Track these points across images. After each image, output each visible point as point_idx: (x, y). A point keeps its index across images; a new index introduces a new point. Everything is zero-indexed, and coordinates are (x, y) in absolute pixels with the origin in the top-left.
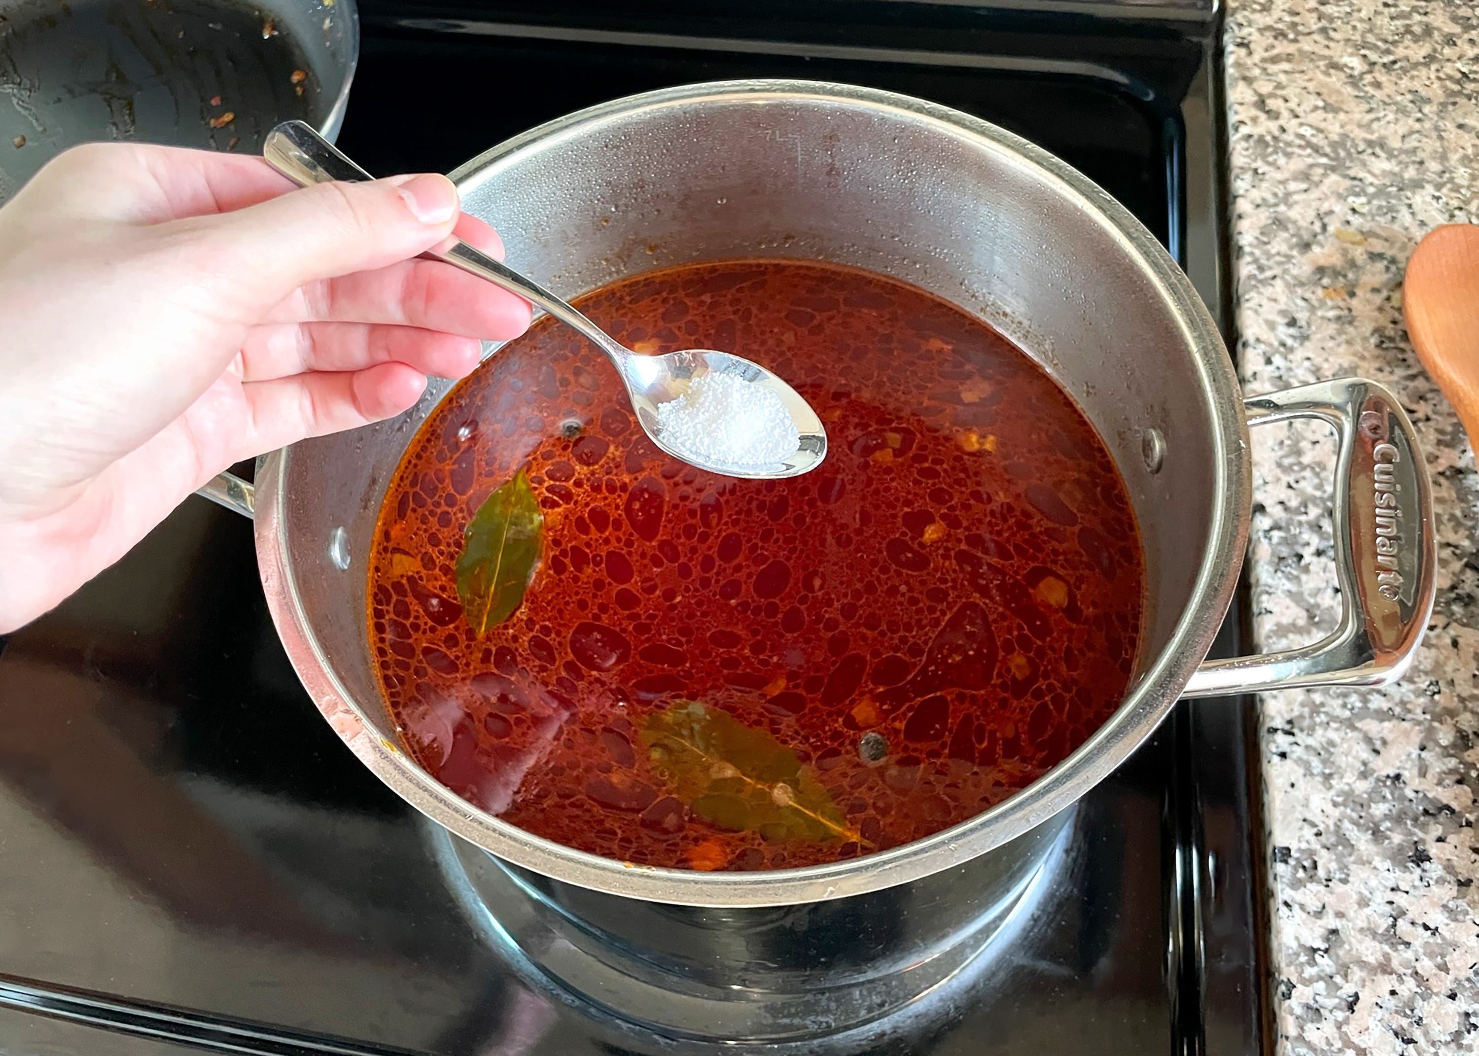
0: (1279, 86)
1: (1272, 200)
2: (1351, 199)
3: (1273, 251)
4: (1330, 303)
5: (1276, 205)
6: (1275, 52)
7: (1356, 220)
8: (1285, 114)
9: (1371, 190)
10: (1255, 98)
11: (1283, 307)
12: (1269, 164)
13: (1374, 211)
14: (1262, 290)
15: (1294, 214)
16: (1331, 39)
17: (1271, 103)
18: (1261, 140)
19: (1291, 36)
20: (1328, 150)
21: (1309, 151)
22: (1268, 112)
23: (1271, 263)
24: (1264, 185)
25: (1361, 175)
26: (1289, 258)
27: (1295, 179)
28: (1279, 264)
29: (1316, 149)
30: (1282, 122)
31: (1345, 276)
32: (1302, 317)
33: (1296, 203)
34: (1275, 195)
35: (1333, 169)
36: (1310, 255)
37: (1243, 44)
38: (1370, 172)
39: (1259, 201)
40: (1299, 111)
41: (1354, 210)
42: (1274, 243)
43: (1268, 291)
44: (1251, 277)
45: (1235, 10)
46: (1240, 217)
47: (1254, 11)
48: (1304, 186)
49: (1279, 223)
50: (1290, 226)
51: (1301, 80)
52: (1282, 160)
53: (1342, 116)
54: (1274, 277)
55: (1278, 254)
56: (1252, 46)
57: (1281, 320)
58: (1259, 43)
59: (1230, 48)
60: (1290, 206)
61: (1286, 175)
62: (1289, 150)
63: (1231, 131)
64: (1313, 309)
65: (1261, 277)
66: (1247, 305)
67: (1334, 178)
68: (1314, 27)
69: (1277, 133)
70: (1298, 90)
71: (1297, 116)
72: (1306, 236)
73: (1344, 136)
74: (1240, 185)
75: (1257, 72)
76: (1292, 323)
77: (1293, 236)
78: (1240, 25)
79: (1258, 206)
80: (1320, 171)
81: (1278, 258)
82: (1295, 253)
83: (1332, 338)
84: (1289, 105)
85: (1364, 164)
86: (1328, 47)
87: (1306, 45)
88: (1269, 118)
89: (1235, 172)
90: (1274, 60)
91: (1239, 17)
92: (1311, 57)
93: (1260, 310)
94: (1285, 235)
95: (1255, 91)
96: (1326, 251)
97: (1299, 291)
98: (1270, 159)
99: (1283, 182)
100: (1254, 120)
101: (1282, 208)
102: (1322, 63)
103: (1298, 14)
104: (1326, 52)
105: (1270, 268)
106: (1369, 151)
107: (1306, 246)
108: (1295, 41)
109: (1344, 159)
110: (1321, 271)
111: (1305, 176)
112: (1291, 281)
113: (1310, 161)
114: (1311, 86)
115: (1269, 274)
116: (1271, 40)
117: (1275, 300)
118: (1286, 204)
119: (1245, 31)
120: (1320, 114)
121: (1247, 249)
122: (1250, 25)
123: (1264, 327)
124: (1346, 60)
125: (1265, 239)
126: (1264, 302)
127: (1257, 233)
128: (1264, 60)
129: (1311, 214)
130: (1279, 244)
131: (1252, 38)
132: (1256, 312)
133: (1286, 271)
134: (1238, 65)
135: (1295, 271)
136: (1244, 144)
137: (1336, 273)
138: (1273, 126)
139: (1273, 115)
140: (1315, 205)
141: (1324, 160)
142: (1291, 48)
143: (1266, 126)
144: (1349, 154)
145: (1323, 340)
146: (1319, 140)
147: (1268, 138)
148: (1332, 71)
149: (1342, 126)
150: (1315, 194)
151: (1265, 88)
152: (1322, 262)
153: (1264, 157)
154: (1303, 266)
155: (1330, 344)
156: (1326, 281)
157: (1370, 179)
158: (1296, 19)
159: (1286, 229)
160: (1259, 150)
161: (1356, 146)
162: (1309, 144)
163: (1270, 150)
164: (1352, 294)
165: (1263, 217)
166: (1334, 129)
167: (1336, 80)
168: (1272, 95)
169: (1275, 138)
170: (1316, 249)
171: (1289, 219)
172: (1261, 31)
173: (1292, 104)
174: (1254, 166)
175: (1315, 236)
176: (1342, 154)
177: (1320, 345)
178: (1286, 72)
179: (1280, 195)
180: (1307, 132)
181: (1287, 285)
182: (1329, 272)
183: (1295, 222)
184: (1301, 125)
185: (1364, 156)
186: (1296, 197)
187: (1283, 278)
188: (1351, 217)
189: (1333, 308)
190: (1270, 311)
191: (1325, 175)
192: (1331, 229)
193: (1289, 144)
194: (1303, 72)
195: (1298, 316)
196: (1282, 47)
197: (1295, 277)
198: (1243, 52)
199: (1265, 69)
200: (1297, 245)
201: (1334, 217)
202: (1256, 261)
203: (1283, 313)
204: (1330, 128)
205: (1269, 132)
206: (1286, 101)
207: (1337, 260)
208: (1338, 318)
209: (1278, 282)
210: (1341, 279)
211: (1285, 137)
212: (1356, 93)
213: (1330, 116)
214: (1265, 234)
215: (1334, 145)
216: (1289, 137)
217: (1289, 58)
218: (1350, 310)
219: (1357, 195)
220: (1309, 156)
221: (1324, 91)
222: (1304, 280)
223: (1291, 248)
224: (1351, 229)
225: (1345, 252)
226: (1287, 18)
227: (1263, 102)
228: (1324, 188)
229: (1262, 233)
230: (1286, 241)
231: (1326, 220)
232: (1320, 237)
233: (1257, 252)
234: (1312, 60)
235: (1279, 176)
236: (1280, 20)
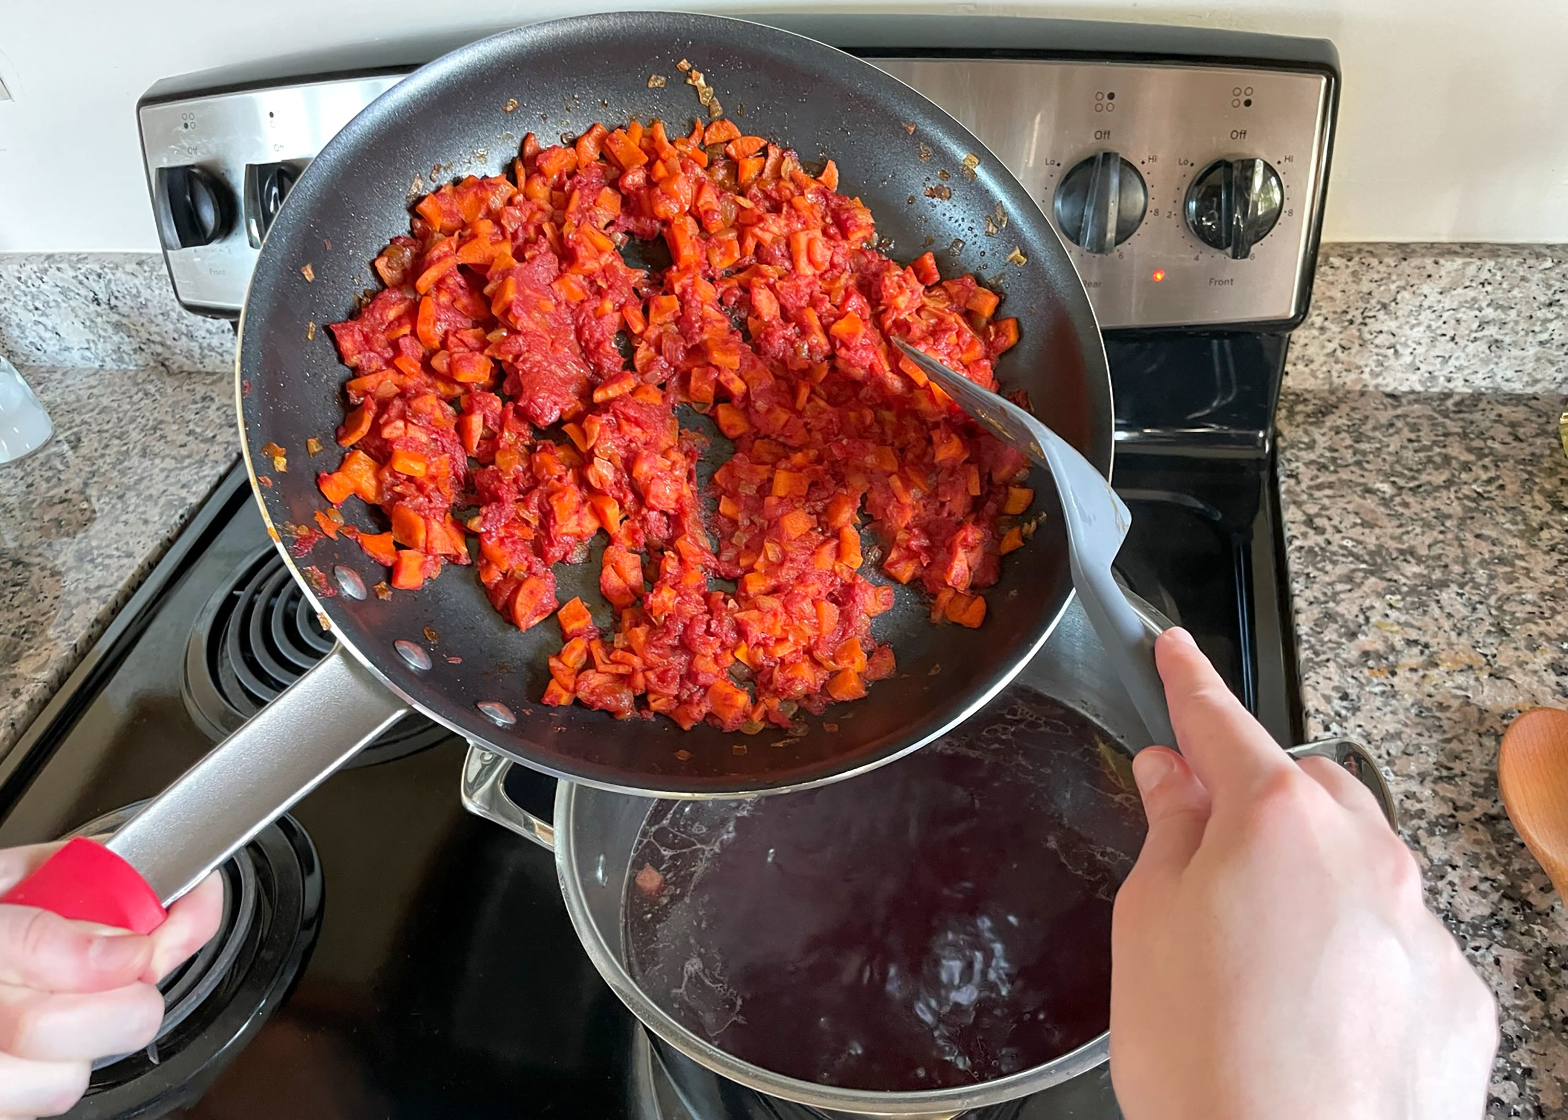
0: (1324, 508)
1: (1322, 598)
2: (1388, 597)
3: (1326, 639)
4: (1375, 680)
5: (1327, 602)
6: (1320, 480)
7: (1393, 614)
8: (1330, 530)
9: (1405, 589)
10: (1304, 518)
11: (1337, 684)
12: (1319, 570)
13: (1408, 606)
14: (1318, 670)
15: (1341, 609)
16: (1366, 470)
17: (1319, 522)
18: (1311, 550)
19: (1332, 468)
20: (1367, 558)
21: (1351, 559)
22: (1315, 529)
23: (1325, 648)
24: (1315, 586)
25: (1396, 577)
26: (1339, 644)
27: (1340, 582)
28: (1331, 649)
29: (1357, 558)
30: (1327, 536)
31: (1387, 659)
32: (1353, 692)
33: (1343, 600)
34: (1325, 594)
35: (1372, 573)
36: (1356, 642)
37: (1293, 475)
38: (1403, 575)
39: (1312, 599)
40: (1341, 527)
41: (1391, 606)
42: (1326, 632)
43: (1323, 671)
44: (1309, 660)
45: (1285, 449)
46: (1297, 612)
47: (1300, 449)
48: (1348, 587)
49: (1330, 616)
50: (1339, 619)
51: (1341, 503)
52: (1329, 567)
53: (1377, 530)
54: (1328, 660)
55: (1330, 641)
56: (1300, 477)
57: (1335, 695)
58: (1306, 475)
59: (1282, 479)
60: (1338, 603)
61: (1333, 578)
62: (1335, 558)
63: (1287, 544)
64: (1362, 686)
65: (1317, 660)
66: (1307, 682)
67: (1372, 580)
68: (1351, 461)
69: (1323, 545)
70: (1339, 511)
71: (1339, 531)
72: (1352, 626)
73: (1380, 547)
74: (1296, 587)
75: (1305, 497)
76: (1345, 697)
77: (1341, 627)
78: (1289, 461)
79: (1311, 603)
80: (1361, 574)
81: (1330, 645)
82: (1344, 640)
83: (1379, 709)
84: (1333, 522)
85: (1398, 569)
86: (1363, 476)
87: (1345, 475)
88: (1316, 534)
89: (1292, 576)
90: (1319, 487)
91: (1288, 454)
92: (1349, 484)
93: (1318, 687)
94: (1336, 626)
95: (1304, 513)
96: (1369, 638)
97: (1350, 671)
98: (1320, 566)
99: (1331, 584)
100: (1304, 535)
101: (1331, 605)
102: (1358, 489)
103: (1336, 450)
104: (1362, 480)
105: (1324, 653)
106: (1402, 558)
107: (1353, 635)
108: (1336, 472)
109: (1381, 565)
110: (1366, 654)
111: (1348, 578)
112: (1343, 663)
113: (1352, 566)
114: (1350, 507)
115: (1323, 657)
116: (1315, 472)
117: (1330, 679)
118: (1334, 601)
119: (1293, 465)
120: (1359, 530)
121: (1304, 637)
122: (1297, 461)
123: (1323, 701)
124: (1378, 485)
125: (1318, 630)
126: (1321, 680)
127: (1311, 624)
128: (1310, 488)
129: (1355, 610)
130: (1330, 634)
131: (1300, 470)
132: (1315, 689)
133: (1337, 655)
134: (1288, 491)
135: (1345, 656)
136: (1298, 555)
137: (1379, 657)
138: (1320, 539)
139: (1320, 531)
140: (1359, 602)
141: (1363, 566)
142: (1333, 478)
143: (1314, 540)
144: (1385, 561)
145: (1371, 711)
146: (1359, 550)
147: (1317, 549)
148: (1367, 495)
149: (1377, 539)
150: (1357, 593)
151: (1312, 509)
152: (1368, 648)
153: (1314, 566)
154: (1351, 652)
155: (1378, 714)
156: (1371, 663)
157: (1403, 580)
158: (1336, 455)
159: (1336, 622)
160: (1309, 559)
161: (1390, 555)
162: (1351, 554)
163: (1319, 558)
164: (1393, 674)
165: (1316, 611)
166: (1371, 541)
167: (1370, 502)
168: (1318, 515)
169: (1322, 549)
170: (1361, 637)
171: (1337, 613)
172: (1308, 464)
173: (1336, 522)
174: (1306, 571)
175: (1360, 626)
176: (1379, 561)
177: (1369, 715)
178: (1328, 497)
179: (1329, 594)
180: (1349, 544)
181: (1340, 667)
182: (1373, 655)
183: (1342, 616)
184: (1343, 538)
185: (1398, 562)
186: (1342, 596)
187: (1335, 661)
188: (1389, 612)
189: (1378, 685)
190: (1326, 688)
191: (1366, 578)
192: (1373, 620)
193: (1334, 554)
194: (1342, 496)
195: (1349, 691)
196: (1324, 478)
197: (1345, 660)
198: (1292, 482)
199: (1311, 495)
200: (1345, 634)
201: (1374, 611)
202: (1312, 647)
203: (1336, 689)
204: (1368, 540)
205: (1317, 545)
206: (1330, 519)
207: (1380, 646)
208: (1383, 693)
209: (1331, 664)
210: (1384, 661)
211: (1331, 548)
212: (1388, 512)
213: (1367, 531)
214: (1318, 627)
215: (1371, 554)
216: (1334, 548)
217: (1331, 486)
218: (1392, 686)
219: (1393, 593)
220: (1351, 562)
221: (1362, 511)
222: (1352, 661)
223: (1340, 636)
224: (1390, 621)
225: (1386, 639)
226: (1328, 454)
227: (1311, 521)
228: (1365, 588)
229: (1316, 625)
230: (1337, 631)
231: (1368, 614)
232: (1364, 628)
233: (1312, 640)
234: (1350, 487)
235: (1327, 579)
236: (1322, 456)
